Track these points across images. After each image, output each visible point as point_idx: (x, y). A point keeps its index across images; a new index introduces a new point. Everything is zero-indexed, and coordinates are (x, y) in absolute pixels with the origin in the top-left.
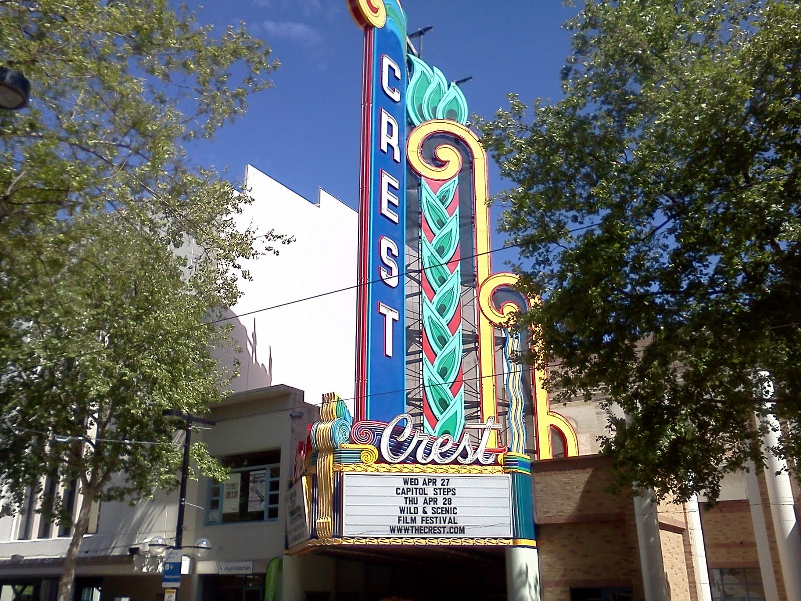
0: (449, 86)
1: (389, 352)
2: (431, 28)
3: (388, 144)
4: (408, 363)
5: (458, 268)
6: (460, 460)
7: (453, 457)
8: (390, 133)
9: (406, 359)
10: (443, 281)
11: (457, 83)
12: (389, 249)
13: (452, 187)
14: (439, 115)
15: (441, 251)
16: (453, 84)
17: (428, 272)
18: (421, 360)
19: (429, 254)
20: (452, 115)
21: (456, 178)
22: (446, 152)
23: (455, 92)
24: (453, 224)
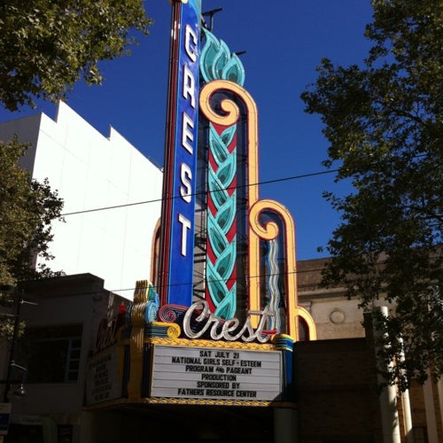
0: (231, 55)
1: (184, 253)
2: (221, 9)
3: (188, 93)
4: (196, 262)
5: (235, 193)
6: (244, 338)
7: (238, 336)
8: (190, 85)
9: (195, 259)
10: (223, 201)
11: (237, 54)
12: (186, 173)
13: (231, 132)
14: (224, 76)
15: (223, 179)
16: (234, 54)
17: (212, 194)
18: (205, 260)
19: (213, 181)
20: (233, 77)
21: (235, 126)
22: (227, 105)
23: (235, 61)
24: (232, 159)
